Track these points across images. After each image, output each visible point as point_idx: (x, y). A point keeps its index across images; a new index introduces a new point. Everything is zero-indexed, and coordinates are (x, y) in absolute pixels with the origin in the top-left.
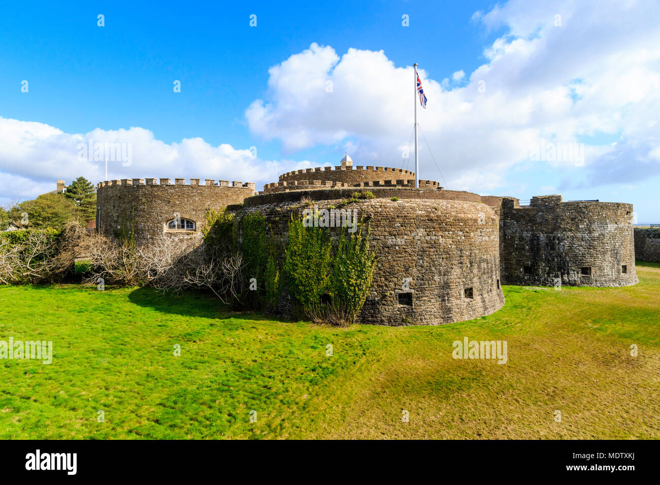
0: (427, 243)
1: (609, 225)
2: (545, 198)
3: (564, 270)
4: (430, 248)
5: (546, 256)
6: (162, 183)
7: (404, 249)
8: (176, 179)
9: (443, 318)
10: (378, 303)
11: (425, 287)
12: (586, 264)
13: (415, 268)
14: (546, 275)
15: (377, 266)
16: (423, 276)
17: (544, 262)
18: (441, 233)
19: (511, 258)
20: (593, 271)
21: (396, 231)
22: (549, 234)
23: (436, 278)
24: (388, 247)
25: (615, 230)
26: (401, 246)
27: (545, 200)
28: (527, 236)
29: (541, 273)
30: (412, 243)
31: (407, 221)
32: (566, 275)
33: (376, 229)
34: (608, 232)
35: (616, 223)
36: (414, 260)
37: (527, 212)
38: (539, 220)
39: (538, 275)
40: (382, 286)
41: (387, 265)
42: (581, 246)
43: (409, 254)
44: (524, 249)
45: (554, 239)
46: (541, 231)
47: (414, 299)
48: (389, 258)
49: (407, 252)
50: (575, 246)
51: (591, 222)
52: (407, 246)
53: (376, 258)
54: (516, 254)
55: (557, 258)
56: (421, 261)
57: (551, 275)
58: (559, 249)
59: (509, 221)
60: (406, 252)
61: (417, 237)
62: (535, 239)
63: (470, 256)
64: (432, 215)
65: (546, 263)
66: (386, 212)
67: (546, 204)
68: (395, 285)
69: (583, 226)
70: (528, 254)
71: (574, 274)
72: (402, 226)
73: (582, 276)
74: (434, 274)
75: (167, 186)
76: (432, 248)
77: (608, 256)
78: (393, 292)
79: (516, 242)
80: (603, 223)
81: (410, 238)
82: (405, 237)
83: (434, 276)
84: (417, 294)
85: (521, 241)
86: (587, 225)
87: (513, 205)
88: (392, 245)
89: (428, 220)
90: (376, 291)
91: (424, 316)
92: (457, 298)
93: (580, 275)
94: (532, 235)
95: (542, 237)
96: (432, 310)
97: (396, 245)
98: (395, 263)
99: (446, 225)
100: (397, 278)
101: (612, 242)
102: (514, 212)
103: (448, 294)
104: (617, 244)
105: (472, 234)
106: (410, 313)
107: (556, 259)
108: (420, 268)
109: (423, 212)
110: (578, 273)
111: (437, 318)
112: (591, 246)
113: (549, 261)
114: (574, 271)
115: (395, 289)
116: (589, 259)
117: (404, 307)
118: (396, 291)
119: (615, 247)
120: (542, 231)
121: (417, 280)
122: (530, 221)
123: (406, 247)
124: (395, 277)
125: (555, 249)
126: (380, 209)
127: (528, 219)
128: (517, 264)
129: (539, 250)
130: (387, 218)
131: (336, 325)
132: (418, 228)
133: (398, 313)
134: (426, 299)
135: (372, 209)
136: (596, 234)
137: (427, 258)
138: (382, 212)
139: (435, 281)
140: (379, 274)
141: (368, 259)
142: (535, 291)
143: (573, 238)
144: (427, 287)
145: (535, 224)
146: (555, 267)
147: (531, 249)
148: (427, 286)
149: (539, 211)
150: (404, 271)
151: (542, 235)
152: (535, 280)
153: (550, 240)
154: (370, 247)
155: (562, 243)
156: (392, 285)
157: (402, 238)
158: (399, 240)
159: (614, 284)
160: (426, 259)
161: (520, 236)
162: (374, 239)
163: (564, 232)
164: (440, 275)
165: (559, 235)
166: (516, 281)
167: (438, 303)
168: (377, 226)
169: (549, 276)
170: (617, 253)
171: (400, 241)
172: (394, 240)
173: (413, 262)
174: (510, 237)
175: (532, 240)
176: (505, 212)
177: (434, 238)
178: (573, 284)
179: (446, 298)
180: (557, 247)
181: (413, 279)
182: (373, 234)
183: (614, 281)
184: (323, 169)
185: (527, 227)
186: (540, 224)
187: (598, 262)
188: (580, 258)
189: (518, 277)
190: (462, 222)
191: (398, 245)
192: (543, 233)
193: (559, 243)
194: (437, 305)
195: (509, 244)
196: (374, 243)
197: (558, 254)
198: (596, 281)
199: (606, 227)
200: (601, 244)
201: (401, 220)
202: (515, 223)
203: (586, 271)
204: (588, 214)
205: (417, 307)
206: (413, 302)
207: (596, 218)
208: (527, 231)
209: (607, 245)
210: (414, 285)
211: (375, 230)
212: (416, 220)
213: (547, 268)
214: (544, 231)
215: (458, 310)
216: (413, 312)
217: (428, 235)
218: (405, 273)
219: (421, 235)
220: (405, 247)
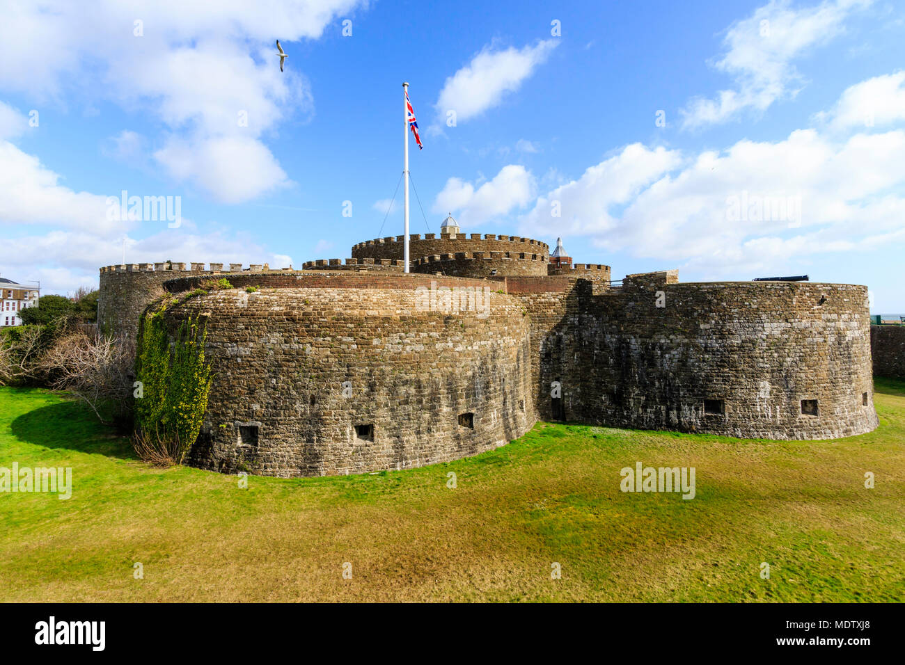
0: (284, 353)
1: (765, 325)
2: (639, 277)
3: (672, 403)
4: (288, 361)
5: (641, 376)
7: (248, 361)
9: (301, 468)
10: (213, 438)
11: (279, 418)
12: (714, 394)
13: (263, 390)
14: (640, 409)
15: (213, 384)
16: (275, 402)
17: (637, 387)
18: (309, 339)
19: (589, 378)
20: (729, 406)
21: (238, 335)
22: (645, 340)
23: (299, 406)
24: (227, 359)
25: (782, 334)
26: (245, 357)
27: (639, 280)
28: (612, 342)
29: (632, 405)
30: (261, 354)
31: (253, 321)
32: (675, 412)
33: (213, 333)
34: (764, 337)
35: (787, 321)
36: (263, 378)
37: (611, 301)
38: (628, 315)
39: (628, 409)
40: (218, 415)
41: (225, 384)
42: (704, 361)
43: (256, 369)
44: (606, 363)
45: (653, 349)
46: (632, 334)
47: (261, 436)
48: (229, 374)
49: (253, 366)
50: (692, 360)
51: (726, 317)
52: (254, 358)
53: (212, 373)
54: (595, 372)
55: (659, 382)
56: (274, 381)
57: (649, 410)
58: (662, 365)
59: (586, 316)
60: (251, 366)
61: (269, 346)
62: (623, 345)
63: (370, 375)
64: (295, 312)
65: (641, 388)
66: (227, 309)
67: (642, 287)
68: (235, 414)
69: (708, 326)
70: (613, 372)
71: (690, 410)
72: (247, 329)
73: (707, 417)
74: (294, 401)
76: (293, 361)
77: (764, 382)
78: (232, 424)
79: (596, 352)
80: (752, 317)
81: (258, 346)
82: (251, 344)
83: (295, 403)
84: (264, 429)
85: (602, 350)
86: (717, 323)
87: (591, 290)
88: (232, 356)
89: (287, 319)
90: (211, 420)
91: (271, 462)
92: (337, 440)
93: (702, 413)
94: (619, 340)
95: (635, 343)
96: (287, 454)
97: (237, 357)
98: (235, 382)
99: (319, 327)
100: (238, 404)
101: (776, 355)
102: (593, 301)
103: (318, 432)
104: (788, 359)
105: (375, 342)
106: (251, 456)
107: (657, 383)
108: (271, 391)
109: (282, 308)
110: (697, 409)
111: (291, 467)
112: (723, 362)
113: (645, 386)
114: (690, 405)
115: (235, 419)
116: (718, 384)
117: (244, 447)
118: (237, 422)
119: (781, 366)
120: (634, 334)
121: (267, 407)
122: (615, 317)
123: (252, 359)
124: (236, 403)
125: (655, 365)
126: (222, 304)
127: (612, 312)
128: (598, 388)
129: (629, 365)
130: (226, 317)
131: (163, 465)
132: (270, 332)
133: (236, 454)
134: (280, 437)
135: (212, 305)
136: (736, 341)
137: (283, 376)
138: (223, 309)
139: (296, 411)
140: (216, 396)
141: (202, 375)
142: (595, 436)
143: (687, 346)
144: (281, 420)
145: (622, 322)
146: (655, 397)
147: (618, 364)
148: (282, 418)
149: (630, 300)
150: (247, 394)
151: (633, 341)
152: (623, 417)
153: (647, 349)
154: (205, 358)
155: (667, 356)
156: (231, 412)
157: (247, 346)
158: (241, 348)
159: (777, 433)
160: (282, 378)
161: (601, 342)
162: (211, 347)
163: (671, 337)
164: (305, 402)
165: (663, 341)
166: (595, 416)
167: (300, 445)
168: (214, 328)
169: (646, 411)
170: (786, 377)
171: (244, 351)
172: (236, 349)
173: (262, 381)
174: (587, 343)
175: (618, 349)
176: (581, 301)
177: (296, 346)
178: (683, 429)
179: (315, 438)
180: (659, 361)
181: (261, 407)
182: (209, 339)
183: (778, 428)
185: (610, 326)
186: (632, 321)
187: (740, 392)
188: (701, 382)
189: (599, 409)
190: (351, 323)
191: (241, 357)
192: (635, 337)
193: (662, 356)
194: (297, 447)
195: (586, 354)
196: (211, 352)
197: (661, 374)
198: (735, 426)
199: (760, 328)
200: (748, 360)
201: (246, 320)
202: (594, 319)
203: (715, 406)
204: (718, 304)
205: (263, 449)
206: (259, 440)
207: (736, 310)
208: (611, 333)
209: (761, 360)
210: (261, 415)
211: (211, 335)
212: (267, 320)
213: (643, 398)
214: (637, 333)
215: (333, 458)
216: (256, 455)
217: (286, 342)
218: (249, 397)
219: (275, 342)
220: (249, 359)
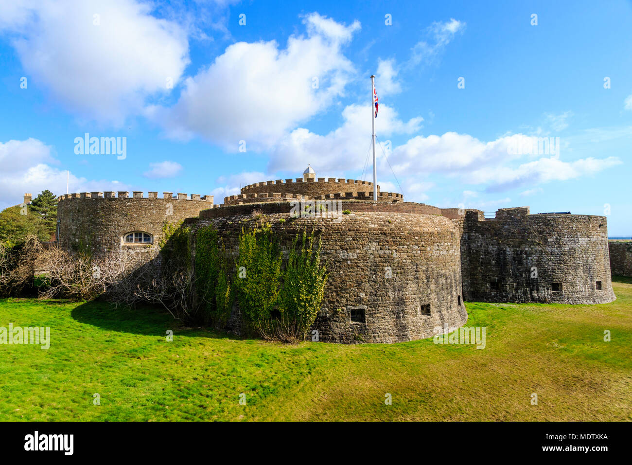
0: (380, 257)
1: (580, 239)
2: (511, 210)
3: (533, 286)
4: (383, 262)
5: (513, 271)
6: (120, 196)
7: (356, 263)
8: (134, 193)
9: (397, 336)
10: (329, 319)
11: (379, 302)
12: (557, 280)
13: (367, 283)
14: (514, 291)
15: (328, 281)
16: (376, 291)
17: (511, 278)
18: (395, 247)
19: (477, 273)
20: (564, 287)
21: (348, 245)
22: (516, 248)
23: (391, 294)
24: (340, 262)
25: (587, 244)
26: (353, 260)
27: (511, 212)
28: (493, 251)
29: (508, 289)
30: (364, 257)
31: (359, 234)
32: (535, 291)
33: (327, 243)
34: (579, 246)
35: (588, 237)
36: (367, 275)
37: (491, 225)
38: (505, 233)
39: (505, 291)
40: (333, 302)
41: (338, 280)
42: (551, 261)
43: (362, 269)
44: (490, 263)
45: (521, 254)
46: (507, 245)
47: (367, 316)
48: (341, 272)
49: (359, 266)
50: (544, 260)
51: (561, 235)
52: (360, 260)
53: (327, 272)
54: (481, 269)
55: (525, 274)
56: (374, 276)
57: (519, 291)
58: (527, 264)
59: (474, 234)
60: (358, 266)
61: (370, 252)
62: (501, 252)
63: (427, 271)
64: (385, 228)
65: (514, 278)
66: (337, 226)
67: (513, 216)
68: (347, 301)
69: (552, 240)
70: (494, 269)
71: (544, 290)
72: (354, 240)
73: (553, 293)
74: (388, 290)
75: (125, 199)
76: (385, 262)
77: (580, 272)
78: (345, 308)
79: (481, 256)
80: (574, 236)
81: (363, 252)
82: (358, 251)
83: (388, 292)
84: (369, 311)
85: (486, 255)
86: (557, 238)
87: (477, 218)
88: (343, 260)
89: (381, 233)
90: (327, 307)
91: (377, 333)
92: (413, 315)
93: (550, 291)
94: (498, 249)
95: (509, 251)
96: (386, 327)
97: (348, 260)
98: (346, 278)
99: (400, 239)
100: (349, 293)
101: (584, 256)
102: (479, 225)
103: (403, 311)
104: (590, 258)
105: (428, 248)
106: (363, 330)
107: (524, 275)
108: (373, 283)
109: (376, 226)
110: (548, 289)
111: (391, 336)
112: (561, 261)
113: (516, 277)
114: (544, 287)
115: (347, 305)
116: (560, 275)
117: (356, 324)
118: (349, 307)
119: (587, 262)
120: (509, 245)
121: (370, 295)
122: (496, 234)
123: (358, 261)
124: (347, 293)
125: (523, 264)
126: (331, 223)
127: (493, 232)
128: (484, 280)
129: (505, 264)
130: (337, 231)
131: (286, 342)
132: (370, 242)
133: (350, 330)
134: (380, 315)
135: (323, 223)
136: (567, 249)
137: (380, 273)
138: (334, 226)
139: (389, 297)
140: (331, 289)
141: (319, 274)
142: (502, 309)
143: (541, 251)
144: (380, 304)
145: (500, 238)
146: (523, 283)
147: (498, 264)
148: (381, 302)
149: (504, 224)
150: (356, 286)
151: (508, 249)
152: (502, 296)
153: (517, 254)
154: (321, 261)
155: (530, 258)
156: (344, 300)
157: (354, 252)
158: (350, 254)
159: (588, 301)
160: (380, 274)
161: (485, 250)
162: (325, 253)
163: (532, 246)
164: (395, 290)
165: (527, 249)
166: (483, 297)
167: (393, 320)
168: (328, 240)
169: (517, 292)
170: (589, 268)
171: (352, 255)
172: (346, 254)
173: (366, 277)
174: (474, 251)
175: (498, 255)
176: (470, 225)
177: (387, 252)
178: (543, 301)
179: (401, 315)
180: (525, 261)
181: (366, 295)
182: (324, 247)
183: (588, 298)
184: (284, 182)
185: (492, 240)
186: (507, 237)
187: (569, 278)
188: (549, 273)
189: (485, 293)
190: (417, 236)
191: (350, 260)
192: (509, 247)
193: (527, 258)
194: (392, 322)
195: (474, 258)
196: (325, 257)
197: (527, 269)
198: (568, 298)
199: (577, 241)
200: (573, 259)
201: (352, 233)
202: (480, 236)
203: (556, 287)
204: (557, 227)
205: (370, 324)
206: (366, 319)
207: (566, 231)
208: (492, 245)
209: (578, 259)
210: (367, 301)
211: (326, 244)
212: (368, 234)
213: (515, 284)
214: (510, 245)
215: (414, 328)
216: (366, 329)
217: (381, 249)
218: (358, 289)
219: (374, 249)
220: (357, 261)
